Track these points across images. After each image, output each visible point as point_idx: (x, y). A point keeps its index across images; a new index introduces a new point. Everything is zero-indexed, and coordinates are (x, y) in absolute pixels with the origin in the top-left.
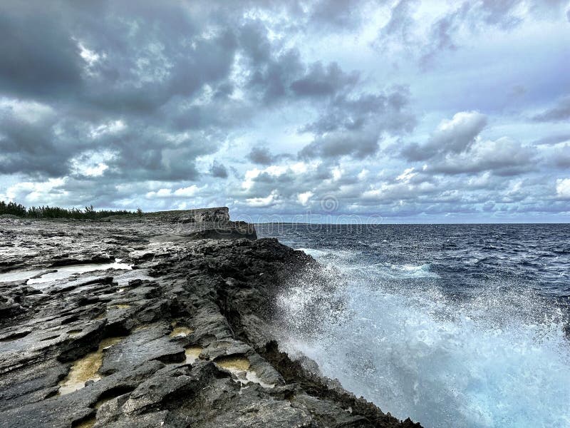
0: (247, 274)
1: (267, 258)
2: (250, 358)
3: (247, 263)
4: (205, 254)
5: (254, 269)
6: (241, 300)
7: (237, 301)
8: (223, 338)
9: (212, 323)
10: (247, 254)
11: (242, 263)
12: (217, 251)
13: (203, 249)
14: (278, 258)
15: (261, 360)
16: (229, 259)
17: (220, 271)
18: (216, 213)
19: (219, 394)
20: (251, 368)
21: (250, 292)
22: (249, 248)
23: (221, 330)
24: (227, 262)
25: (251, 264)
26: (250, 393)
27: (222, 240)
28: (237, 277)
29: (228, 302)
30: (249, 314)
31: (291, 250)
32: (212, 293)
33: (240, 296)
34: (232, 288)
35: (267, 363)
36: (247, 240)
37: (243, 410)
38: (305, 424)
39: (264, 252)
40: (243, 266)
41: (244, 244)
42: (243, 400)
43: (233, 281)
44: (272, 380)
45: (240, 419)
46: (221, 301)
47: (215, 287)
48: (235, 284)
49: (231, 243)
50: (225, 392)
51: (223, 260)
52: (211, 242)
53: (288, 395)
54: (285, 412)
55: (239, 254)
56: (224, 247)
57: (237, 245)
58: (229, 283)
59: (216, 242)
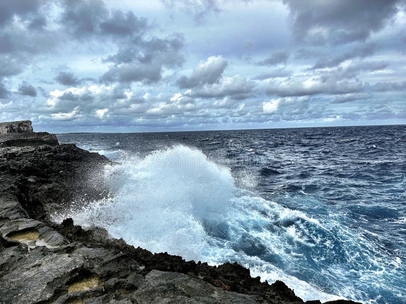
0: (48, 172)
1: (66, 159)
2: (40, 230)
3: (48, 164)
4: (8, 159)
5: (54, 168)
6: (43, 192)
7: (39, 193)
8: (17, 218)
9: (6, 208)
10: (48, 157)
11: (44, 164)
12: (20, 155)
13: (6, 155)
14: (75, 159)
15: (49, 230)
16: (32, 162)
17: (22, 171)
18: (19, 126)
19: (7, 259)
20: (41, 237)
21: (51, 186)
22: (50, 152)
23: (15, 213)
24: (29, 164)
25: (52, 165)
26: (36, 254)
27: (25, 147)
28: (38, 175)
29: (29, 194)
30: (50, 202)
31: (88, 152)
32: (12, 188)
33: (41, 189)
34: (34, 184)
35: (55, 232)
36: (48, 146)
37: (28, 267)
38: (77, 267)
39: (63, 154)
40: (44, 166)
41: (45, 149)
42: (29, 260)
43: (35, 179)
44: (58, 243)
45: (25, 273)
46: (22, 194)
47: (16, 184)
48: (37, 181)
49: (34, 149)
50: (12, 256)
51: (26, 163)
52: (14, 149)
53: (69, 250)
54: (62, 261)
55: (41, 157)
56: (27, 153)
57: (40, 150)
58: (31, 180)
59: (20, 149)
